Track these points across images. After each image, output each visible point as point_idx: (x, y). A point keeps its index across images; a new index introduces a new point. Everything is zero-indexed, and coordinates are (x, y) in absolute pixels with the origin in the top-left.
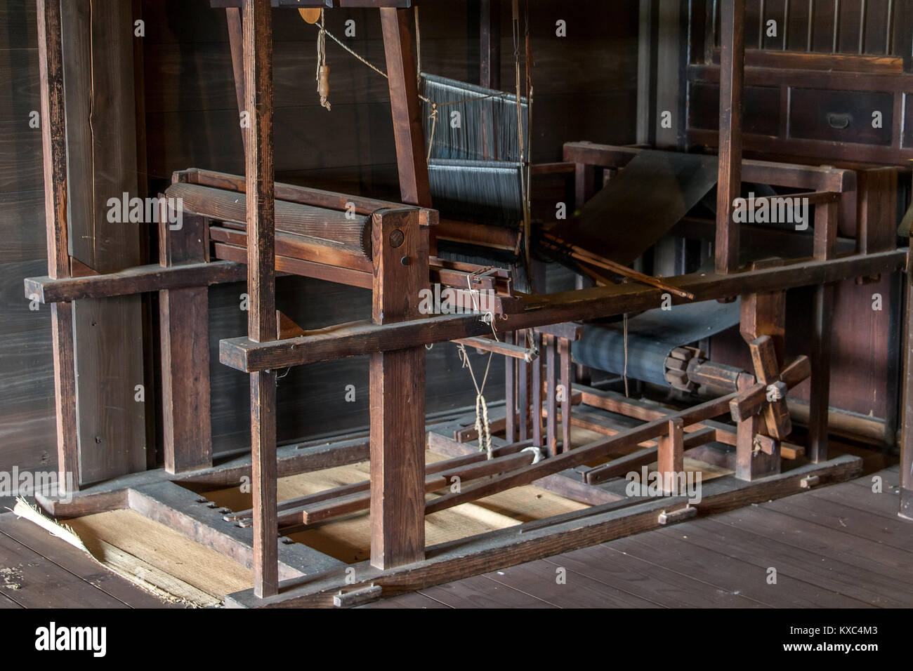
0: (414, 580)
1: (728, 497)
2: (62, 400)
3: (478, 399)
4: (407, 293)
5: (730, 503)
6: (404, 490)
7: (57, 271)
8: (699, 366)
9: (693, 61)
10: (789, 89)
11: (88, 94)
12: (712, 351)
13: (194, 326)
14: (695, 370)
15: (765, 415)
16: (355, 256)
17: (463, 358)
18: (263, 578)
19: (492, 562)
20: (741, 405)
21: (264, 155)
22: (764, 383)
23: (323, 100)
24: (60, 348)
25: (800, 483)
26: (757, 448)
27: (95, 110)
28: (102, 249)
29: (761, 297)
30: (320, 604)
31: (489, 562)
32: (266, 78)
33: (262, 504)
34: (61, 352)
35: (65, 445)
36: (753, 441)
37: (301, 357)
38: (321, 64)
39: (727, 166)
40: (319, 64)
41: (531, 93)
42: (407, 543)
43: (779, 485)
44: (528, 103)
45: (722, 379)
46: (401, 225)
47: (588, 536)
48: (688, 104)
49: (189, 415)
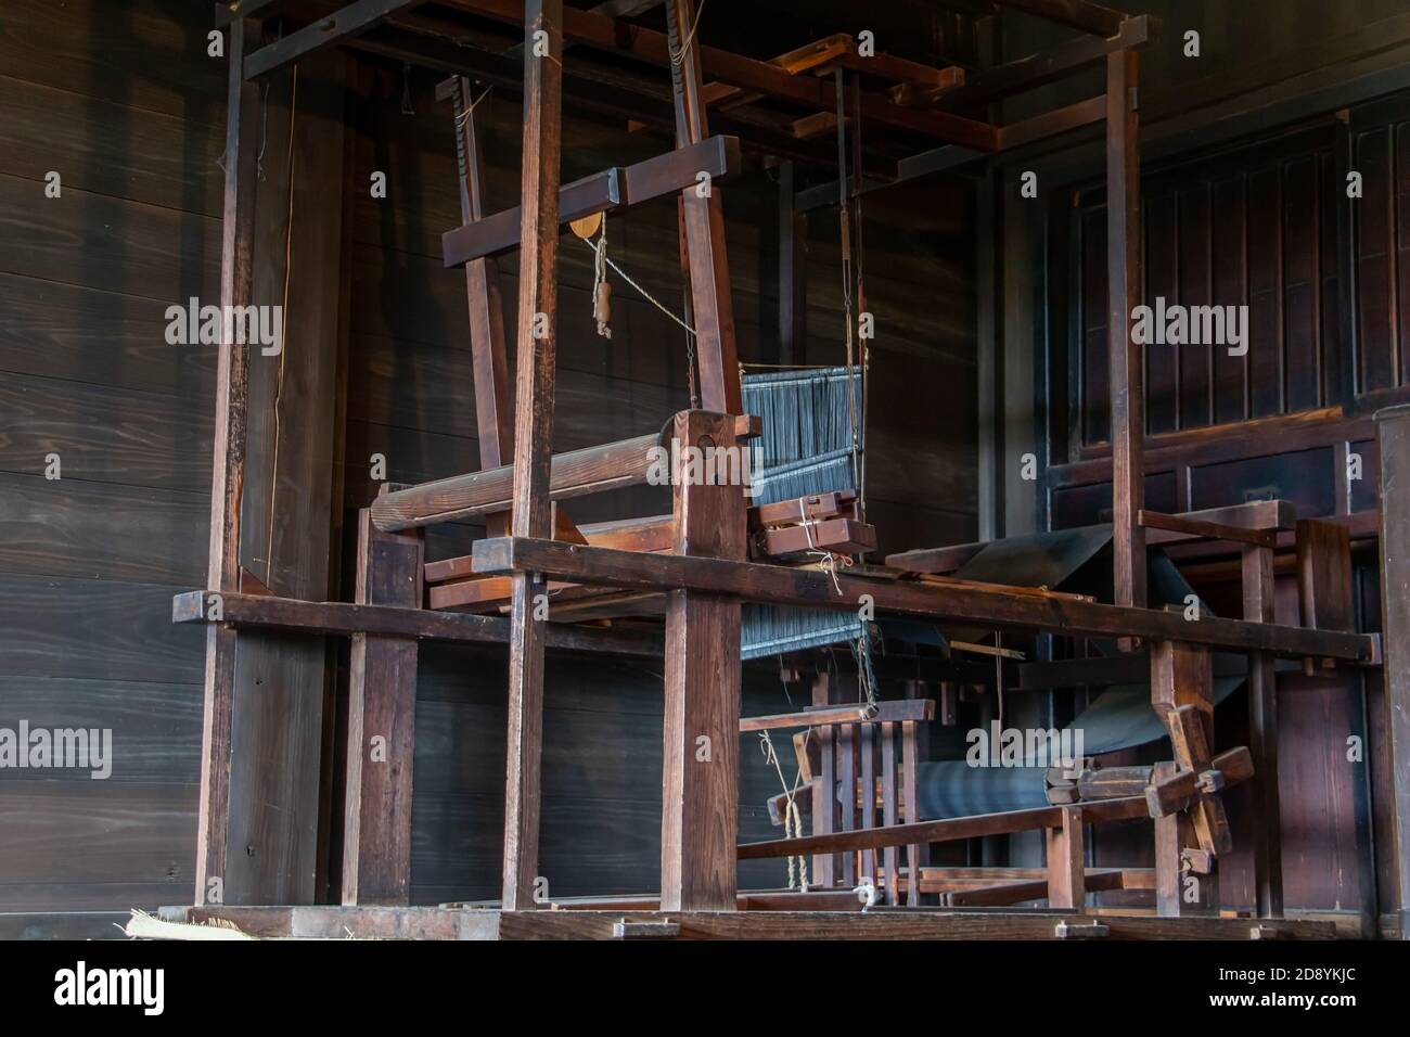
0: (724, 930)
1: (1150, 925)
2: (211, 766)
3: (788, 808)
4: (719, 524)
5: (1154, 935)
6: (710, 797)
7: (222, 581)
8: (1095, 773)
9: (1053, 462)
10: (1188, 469)
11: (276, 374)
12: (1098, 849)
13: (397, 695)
14: (1090, 779)
15: (1194, 821)
16: (637, 533)
17: (767, 752)
18: (518, 879)
19: (829, 931)
20: (1161, 791)
21: (545, 294)
22: (1190, 769)
23: (601, 326)
24: (215, 690)
25: (1249, 933)
26: (1186, 867)
27: (283, 394)
28: (279, 581)
29: (1179, 652)
30: (595, 931)
31: (824, 931)
32: (552, 198)
33: (521, 770)
34: (216, 696)
35: (210, 833)
36: (1180, 856)
37: (582, 565)
38: (600, 281)
39: (1126, 465)
40: (597, 280)
41: (866, 357)
42: (712, 878)
43: (1220, 927)
44: (862, 373)
45: (1129, 781)
46: (712, 430)
47: (960, 930)
48: (1049, 519)
49: (382, 821)
